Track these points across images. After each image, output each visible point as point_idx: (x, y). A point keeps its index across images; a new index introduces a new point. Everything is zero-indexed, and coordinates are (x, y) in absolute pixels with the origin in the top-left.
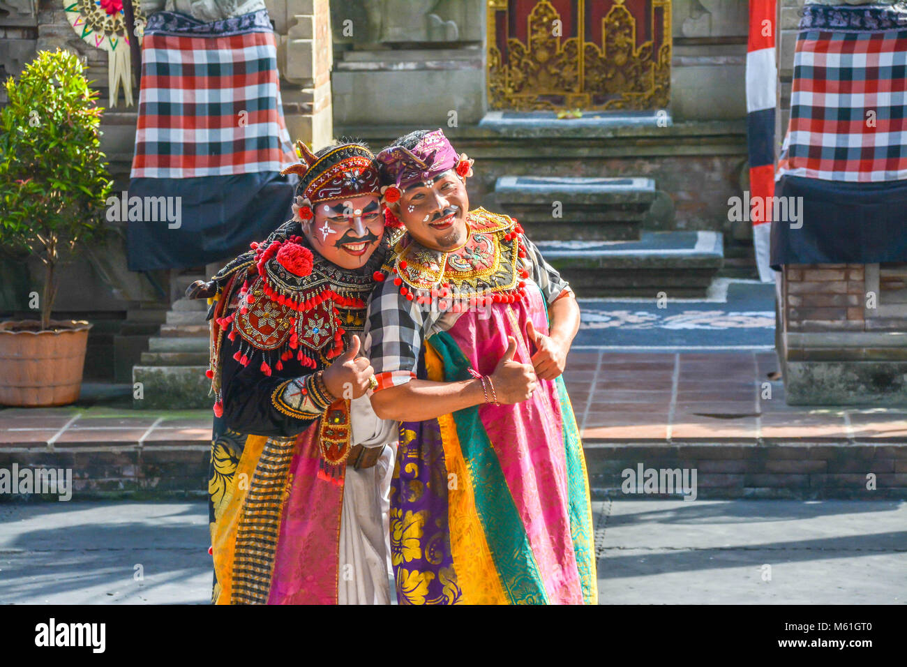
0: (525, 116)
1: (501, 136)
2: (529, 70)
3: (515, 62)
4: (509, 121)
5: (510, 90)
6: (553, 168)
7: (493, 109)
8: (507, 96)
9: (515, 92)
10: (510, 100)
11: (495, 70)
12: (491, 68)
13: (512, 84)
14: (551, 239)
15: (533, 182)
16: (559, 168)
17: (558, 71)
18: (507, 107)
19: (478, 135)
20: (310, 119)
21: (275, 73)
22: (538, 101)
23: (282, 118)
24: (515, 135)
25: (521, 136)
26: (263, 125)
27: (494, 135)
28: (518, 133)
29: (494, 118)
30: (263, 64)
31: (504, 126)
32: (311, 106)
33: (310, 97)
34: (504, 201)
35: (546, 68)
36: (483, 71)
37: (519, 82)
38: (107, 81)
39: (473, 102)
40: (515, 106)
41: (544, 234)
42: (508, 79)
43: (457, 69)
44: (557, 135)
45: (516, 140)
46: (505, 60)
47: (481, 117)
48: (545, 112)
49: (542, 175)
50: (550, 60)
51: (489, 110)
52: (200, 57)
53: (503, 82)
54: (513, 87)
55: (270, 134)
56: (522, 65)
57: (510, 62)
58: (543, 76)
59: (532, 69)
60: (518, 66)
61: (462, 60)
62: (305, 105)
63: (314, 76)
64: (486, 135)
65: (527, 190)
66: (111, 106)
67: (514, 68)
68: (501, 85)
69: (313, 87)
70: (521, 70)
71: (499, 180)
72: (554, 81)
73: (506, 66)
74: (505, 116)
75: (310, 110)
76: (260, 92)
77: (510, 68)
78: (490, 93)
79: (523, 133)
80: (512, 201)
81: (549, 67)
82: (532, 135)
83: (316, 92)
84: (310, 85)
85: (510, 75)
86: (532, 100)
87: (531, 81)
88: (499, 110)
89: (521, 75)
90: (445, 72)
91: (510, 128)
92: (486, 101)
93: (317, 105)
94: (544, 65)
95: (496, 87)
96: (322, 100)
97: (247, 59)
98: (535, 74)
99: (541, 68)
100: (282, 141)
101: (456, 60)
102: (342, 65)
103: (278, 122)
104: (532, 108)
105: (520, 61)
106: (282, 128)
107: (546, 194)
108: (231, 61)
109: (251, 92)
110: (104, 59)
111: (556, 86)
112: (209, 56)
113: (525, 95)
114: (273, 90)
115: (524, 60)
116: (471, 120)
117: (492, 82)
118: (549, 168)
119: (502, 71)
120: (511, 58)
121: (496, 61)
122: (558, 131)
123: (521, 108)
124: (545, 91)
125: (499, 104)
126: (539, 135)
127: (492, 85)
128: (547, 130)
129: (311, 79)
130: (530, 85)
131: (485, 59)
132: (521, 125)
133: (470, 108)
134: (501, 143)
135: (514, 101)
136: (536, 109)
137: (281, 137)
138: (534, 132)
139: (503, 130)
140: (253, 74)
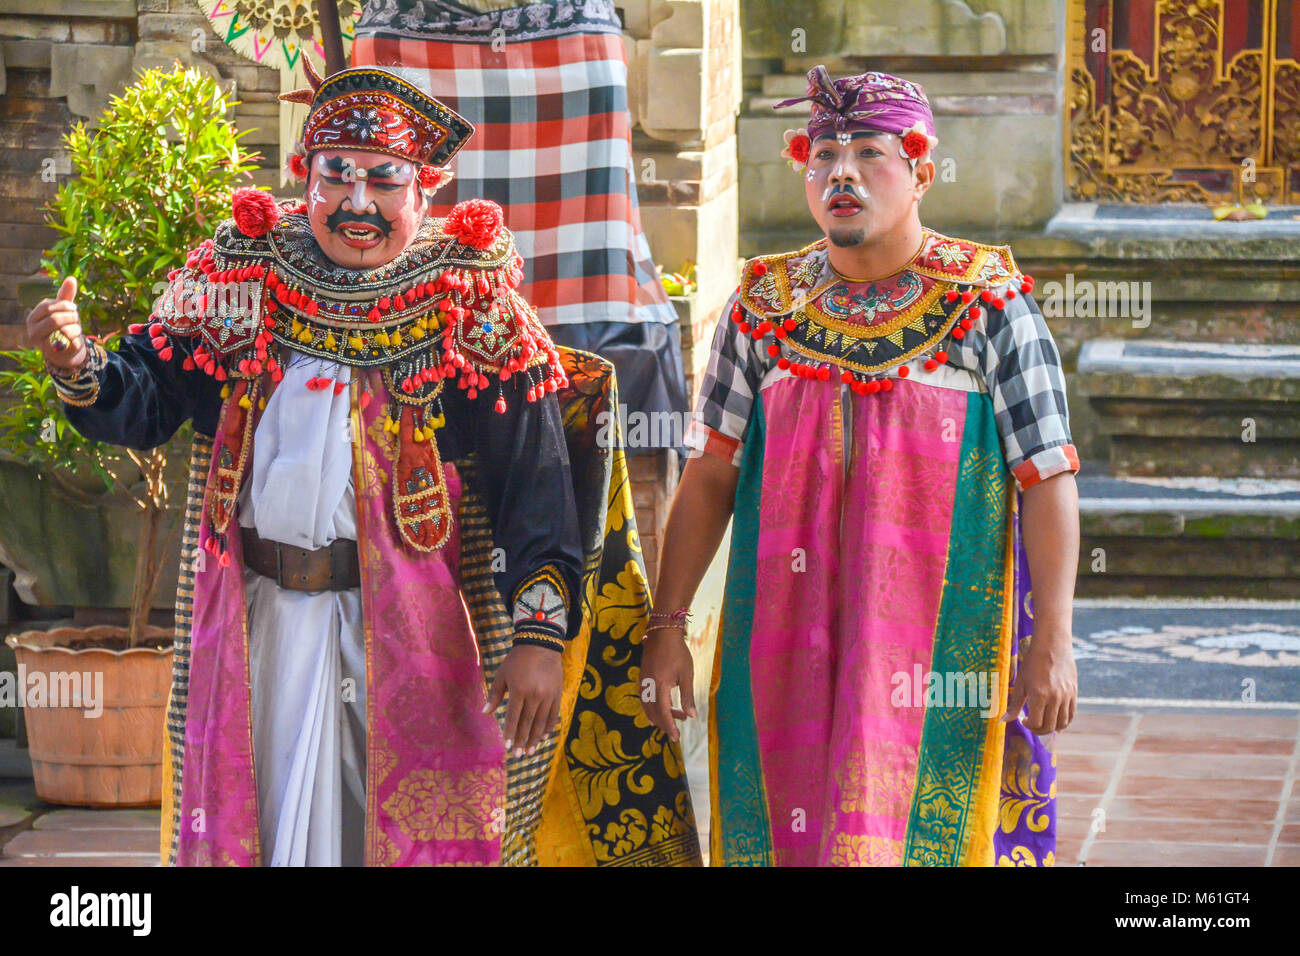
0: (1143, 214)
1: (1093, 255)
2: (1155, 118)
3: (1126, 100)
4: (1110, 224)
5: (1114, 159)
6: (1202, 323)
7: (1076, 198)
8: (1106, 170)
9: (1124, 162)
10: (1112, 180)
11: (1081, 116)
12: (1074, 112)
13: (1118, 146)
14: (1197, 474)
15: (1159, 353)
16: (1216, 325)
17: (1218, 119)
18: (1107, 193)
19: (1043, 252)
20: (694, 213)
21: (623, 119)
22: (1174, 182)
23: (636, 211)
24: (1121, 254)
25: (1135, 255)
26: (595, 226)
27: (1078, 253)
28: (1128, 248)
29: (1079, 218)
30: (600, 101)
31: (1100, 233)
32: (696, 188)
33: (695, 169)
34: (1097, 392)
35: (1191, 114)
36: (1056, 118)
37: (1132, 141)
38: (276, 132)
39: (1034, 184)
40: (1124, 191)
41: (1182, 463)
42: (1108, 135)
43: (1002, 113)
44: (1213, 254)
45: (1126, 262)
46: (1105, 95)
47: (1051, 216)
48: (1187, 204)
49: (1179, 339)
50: (1200, 98)
51: (1066, 200)
52: (470, 83)
53: (1099, 142)
54: (1120, 153)
55: (611, 245)
56: (1140, 106)
57: (1114, 99)
58: (1183, 130)
59: (1160, 115)
60: (1131, 108)
61: (1012, 95)
62: (683, 185)
63: (703, 126)
64: (1059, 252)
65: (1145, 369)
66: (283, 184)
67: (1122, 112)
68: (1094, 147)
69: (702, 148)
70: (1138, 117)
71: (1085, 347)
72: (1209, 139)
73: (1106, 108)
74: (1101, 212)
75: (694, 196)
76: (591, 155)
77: (1114, 112)
78: (1070, 164)
79: (1139, 250)
80: (1114, 392)
81: (1198, 110)
82: (1160, 254)
83: (706, 158)
84: (694, 143)
85: (1113, 127)
86: (1159, 181)
87: (1159, 139)
88: (1088, 199)
89: (1136, 128)
90: (975, 120)
91: (1113, 237)
92: (1062, 180)
93: (707, 185)
94: (1188, 107)
95: (1083, 152)
96: (720, 174)
97: (566, 88)
98: (1166, 126)
99: (1180, 113)
100: (636, 260)
101: (999, 95)
102: (757, 104)
103: (628, 221)
104: (1159, 195)
105: (1135, 98)
106: (635, 233)
107: (1187, 378)
108: (534, 92)
109: (572, 158)
110: (272, 87)
111: (1213, 150)
112: (487, 82)
113: (1144, 168)
114: (618, 153)
115: (1144, 96)
116: (1028, 221)
117: (1074, 141)
118: (1194, 323)
119: (1096, 118)
120: (1117, 91)
121: (1084, 98)
122: (1214, 245)
123: (1135, 195)
124: (1187, 162)
125: (1090, 188)
126: (1173, 253)
127: (1075, 148)
128: (1191, 243)
129: (696, 132)
130: (1155, 148)
131: (1063, 92)
132: (1136, 233)
133: (1028, 196)
134: (1094, 269)
135: (1121, 182)
136: (1167, 198)
137: (633, 252)
138: (1164, 247)
139: (1098, 243)
140: (576, 119)
